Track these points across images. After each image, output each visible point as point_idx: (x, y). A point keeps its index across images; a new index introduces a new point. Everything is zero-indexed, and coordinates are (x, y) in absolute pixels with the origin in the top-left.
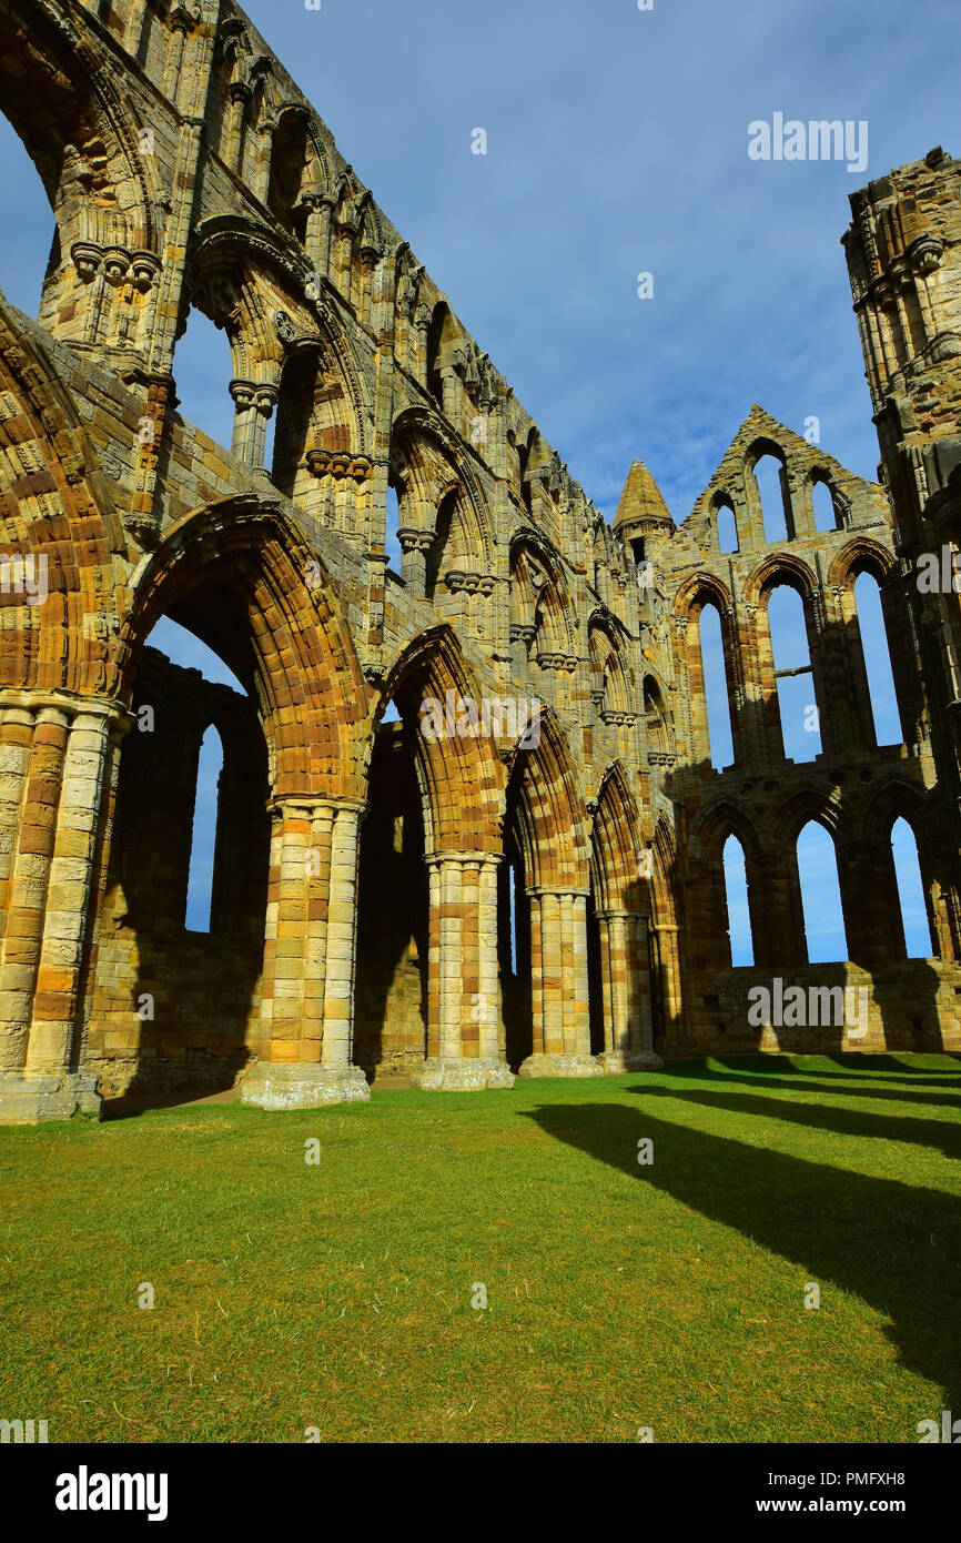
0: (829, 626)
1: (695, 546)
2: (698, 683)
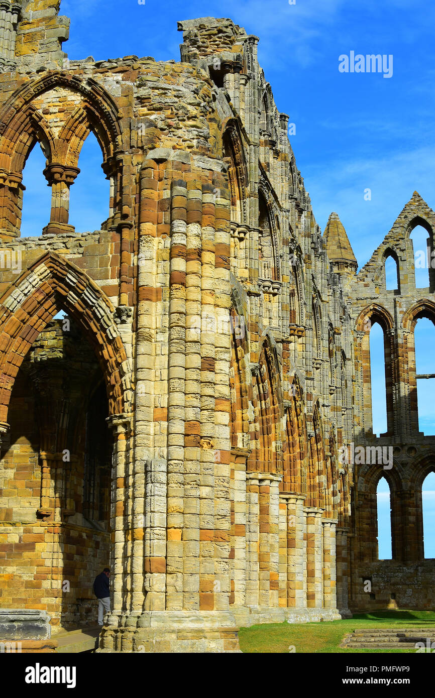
1: (372, 285)
2: (367, 376)
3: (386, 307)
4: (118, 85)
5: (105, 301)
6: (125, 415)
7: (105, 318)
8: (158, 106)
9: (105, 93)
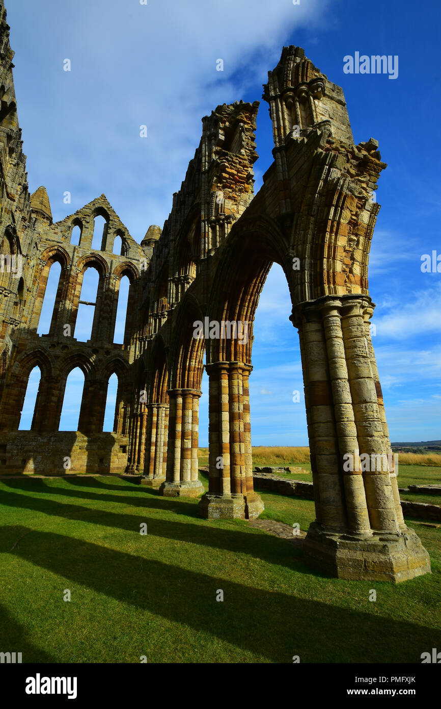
0: (109, 290)
1: (60, 234)
2: (42, 293)
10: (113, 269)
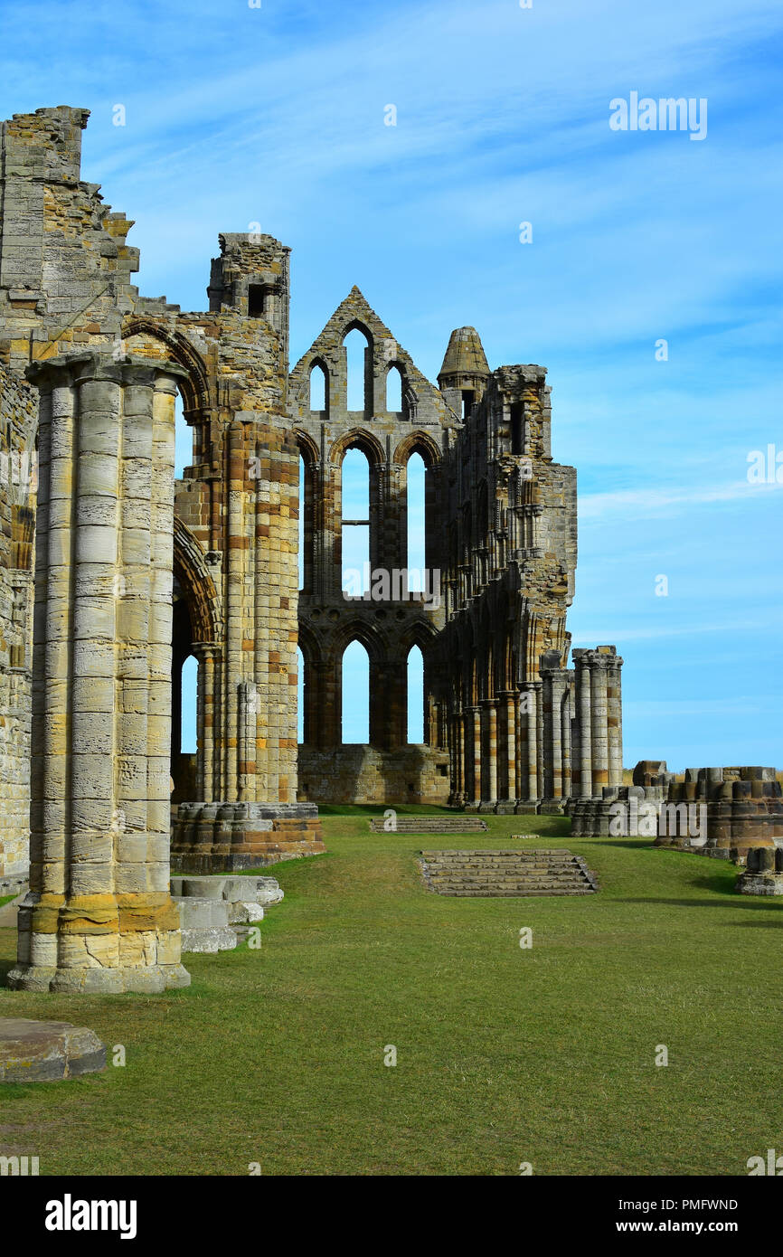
0: (389, 498)
3: (311, 434)
4: (203, 341)
5: (198, 545)
6: (216, 643)
7: (197, 559)
8: (240, 366)
9: (193, 349)
10: (392, 452)
